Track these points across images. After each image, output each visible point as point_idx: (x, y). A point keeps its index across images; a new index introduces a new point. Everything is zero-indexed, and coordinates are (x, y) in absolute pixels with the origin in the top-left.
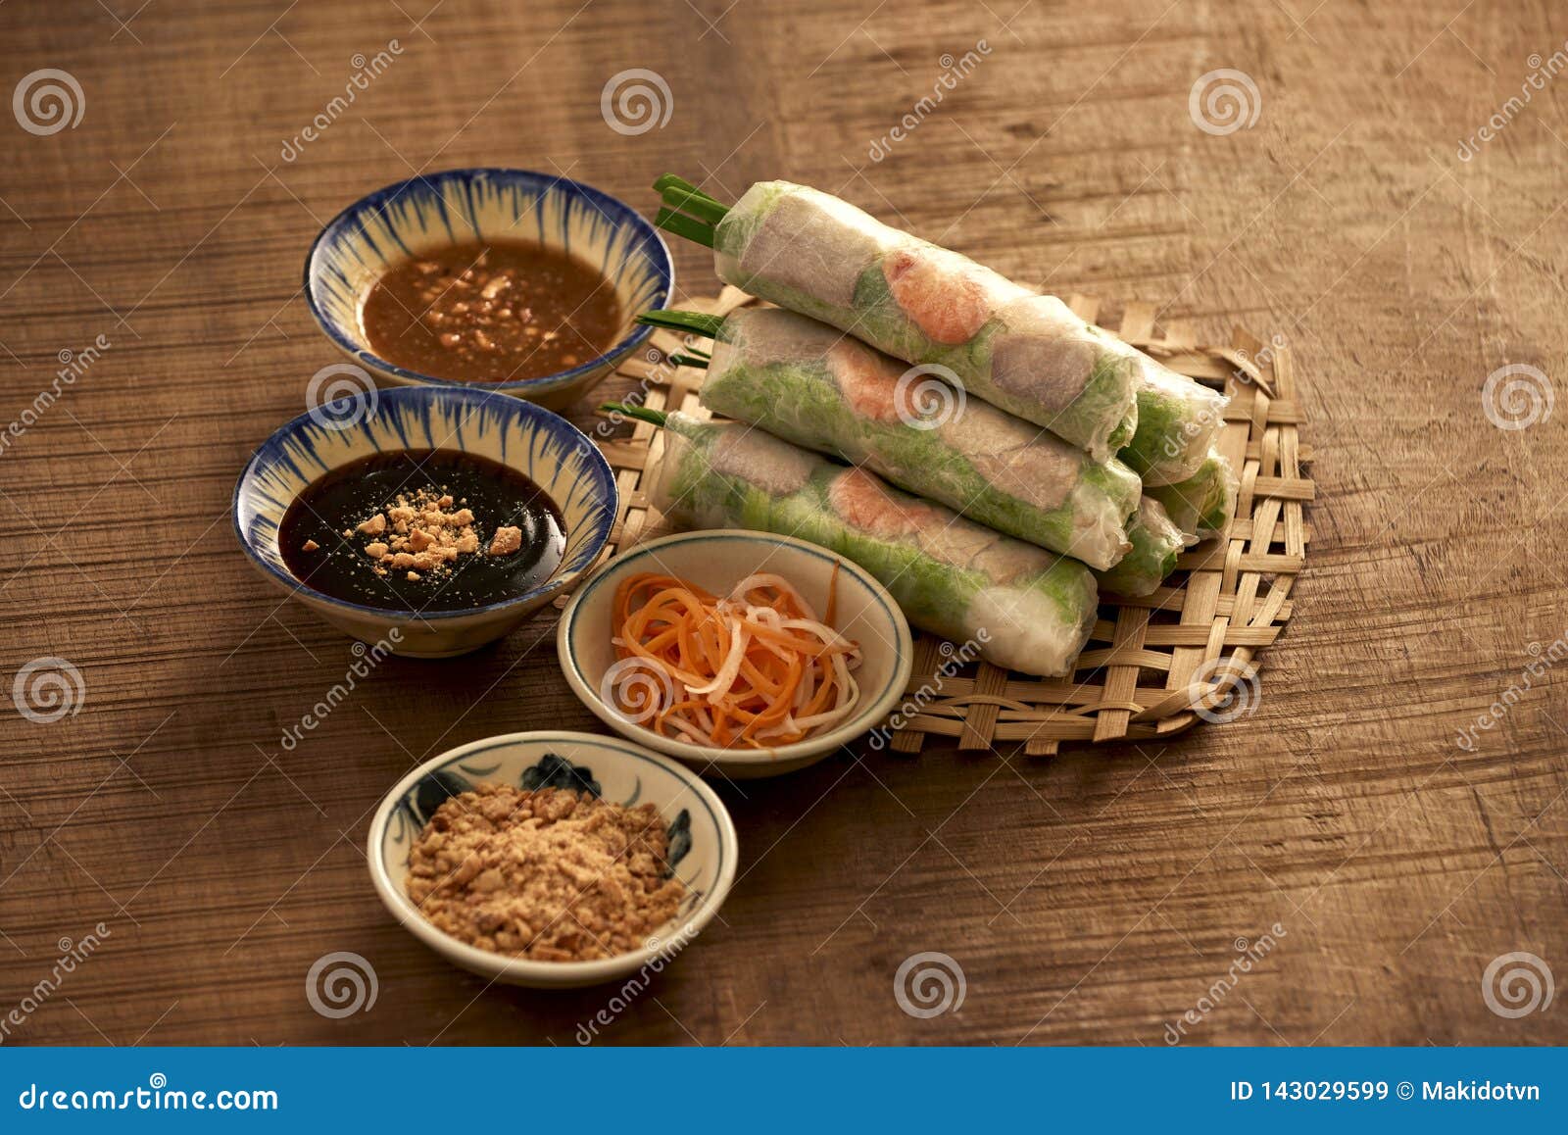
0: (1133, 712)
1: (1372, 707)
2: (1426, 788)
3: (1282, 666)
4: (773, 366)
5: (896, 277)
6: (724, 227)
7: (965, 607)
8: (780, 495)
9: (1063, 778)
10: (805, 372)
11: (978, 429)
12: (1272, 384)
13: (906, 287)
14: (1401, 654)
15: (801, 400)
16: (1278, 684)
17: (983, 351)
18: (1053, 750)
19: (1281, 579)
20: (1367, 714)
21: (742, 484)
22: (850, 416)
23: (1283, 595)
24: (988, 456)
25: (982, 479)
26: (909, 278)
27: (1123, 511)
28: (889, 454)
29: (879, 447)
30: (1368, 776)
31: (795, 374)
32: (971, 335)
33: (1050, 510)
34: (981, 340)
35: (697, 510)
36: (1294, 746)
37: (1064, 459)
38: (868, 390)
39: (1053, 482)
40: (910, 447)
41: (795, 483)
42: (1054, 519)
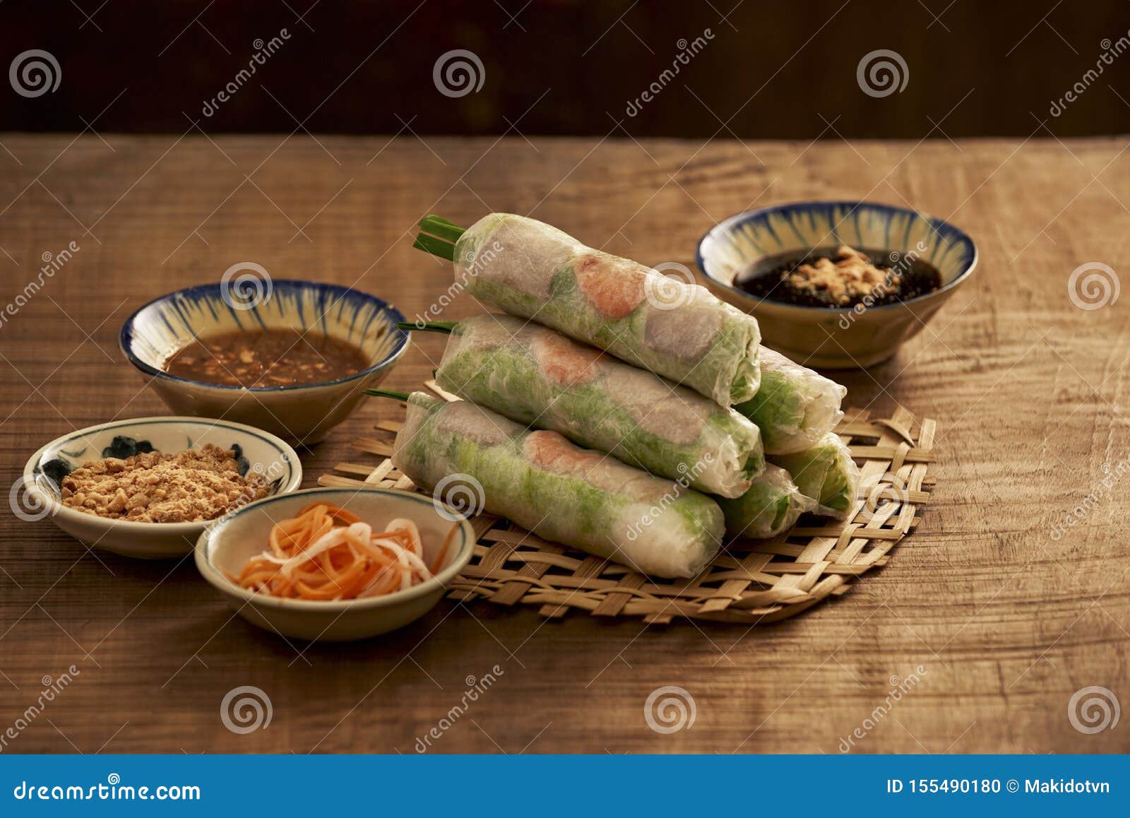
0: (734, 600)
1: (934, 616)
2: (960, 661)
3: (870, 592)
4: (490, 349)
5: (582, 270)
6: (461, 243)
7: (615, 520)
8: (486, 444)
9: (672, 641)
10: (513, 352)
11: (636, 386)
12: (915, 441)
13: (588, 276)
14: (967, 590)
15: (508, 373)
16: (863, 601)
17: (641, 320)
18: (666, 620)
19: (884, 543)
20: (929, 620)
21: (459, 438)
22: (542, 382)
23: (883, 552)
24: (640, 405)
25: (634, 423)
26: (592, 271)
27: (741, 449)
28: (569, 411)
29: (562, 405)
30: (917, 652)
31: (505, 353)
32: (632, 309)
33: (683, 445)
34: (639, 312)
35: (426, 463)
36: (863, 634)
37: (697, 407)
38: (557, 361)
39: (687, 423)
40: (584, 404)
41: (498, 436)
42: (686, 452)
